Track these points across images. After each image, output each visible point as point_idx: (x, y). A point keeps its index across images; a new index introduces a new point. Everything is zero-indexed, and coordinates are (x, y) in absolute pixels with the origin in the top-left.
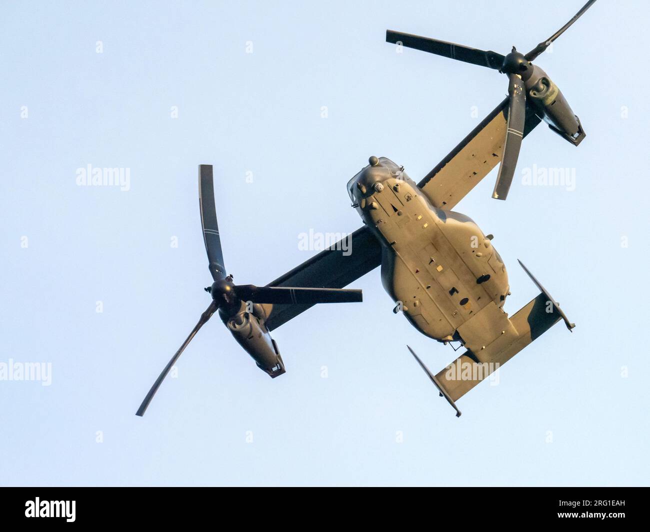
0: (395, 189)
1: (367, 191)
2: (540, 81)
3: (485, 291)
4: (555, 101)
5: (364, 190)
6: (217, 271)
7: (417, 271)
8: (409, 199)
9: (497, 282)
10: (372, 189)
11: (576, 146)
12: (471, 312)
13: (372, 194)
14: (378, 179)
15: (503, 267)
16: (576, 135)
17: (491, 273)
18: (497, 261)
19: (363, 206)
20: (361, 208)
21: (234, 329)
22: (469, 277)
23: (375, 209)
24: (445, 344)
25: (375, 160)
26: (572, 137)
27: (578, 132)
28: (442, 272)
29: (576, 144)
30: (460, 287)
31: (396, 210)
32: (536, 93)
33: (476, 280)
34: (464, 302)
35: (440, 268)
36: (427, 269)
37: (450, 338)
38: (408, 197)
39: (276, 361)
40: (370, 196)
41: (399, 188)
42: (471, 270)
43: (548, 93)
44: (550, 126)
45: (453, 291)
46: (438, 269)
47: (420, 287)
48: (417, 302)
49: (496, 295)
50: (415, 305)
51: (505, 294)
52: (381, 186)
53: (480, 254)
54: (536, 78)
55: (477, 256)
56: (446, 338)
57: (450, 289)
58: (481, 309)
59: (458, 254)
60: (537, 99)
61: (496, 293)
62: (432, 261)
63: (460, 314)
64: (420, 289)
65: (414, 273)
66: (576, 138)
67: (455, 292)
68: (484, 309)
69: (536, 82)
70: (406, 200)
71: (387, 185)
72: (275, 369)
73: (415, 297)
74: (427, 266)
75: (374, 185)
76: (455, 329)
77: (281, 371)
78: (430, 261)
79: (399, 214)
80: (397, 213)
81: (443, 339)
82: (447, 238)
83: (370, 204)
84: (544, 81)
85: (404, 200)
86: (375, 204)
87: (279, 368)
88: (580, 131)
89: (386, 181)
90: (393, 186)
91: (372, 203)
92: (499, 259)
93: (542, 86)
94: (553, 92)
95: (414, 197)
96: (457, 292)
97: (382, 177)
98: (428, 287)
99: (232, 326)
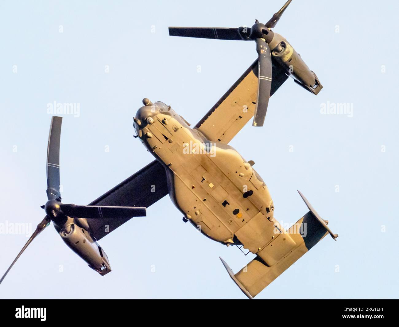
0: (163, 122)
1: (141, 123)
2: (280, 44)
3: (252, 204)
4: (291, 59)
5: (139, 123)
6: (52, 194)
7: (193, 187)
8: (176, 130)
9: (260, 196)
10: (145, 122)
11: (316, 95)
12: (244, 220)
13: (146, 126)
14: (149, 114)
15: (264, 185)
16: (315, 86)
17: (253, 189)
18: (258, 180)
19: (141, 135)
20: (139, 137)
21: (65, 237)
22: (236, 192)
23: (149, 137)
24: (227, 246)
25: (147, 101)
26: (311, 88)
27: (316, 84)
28: (214, 188)
29: (316, 93)
30: (230, 200)
31: (167, 138)
32: (277, 53)
33: (242, 195)
34: (236, 212)
35: (211, 185)
36: (201, 186)
37: (231, 241)
38: (175, 128)
39: (102, 262)
40: (144, 127)
41: (166, 121)
42: (237, 188)
43: (285, 53)
44: (295, 81)
45: (225, 203)
46: (209, 185)
47: (197, 199)
48: (198, 212)
49: (262, 207)
50: (196, 214)
51: (269, 207)
52: (151, 120)
53: (242, 174)
54: (276, 42)
55: (240, 175)
56: (227, 241)
57: (223, 202)
58: (252, 218)
59: (224, 174)
60: (278, 57)
61: (261, 206)
62: (204, 179)
63: (235, 221)
64: (198, 202)
65: (191, 189)
66: (315, 89)
67: (227, 205)
68: (254, 218)
69: (277, 45)
70: (174, 131)
71: (156, 119)
72: (103, 268)
73: (195, 208)
74: (201, 184)
75: (146, 119)
76: (233, 233)
77: (107, 270)
78: (202, 179)
79: (169, 142)
80: (168, 140)
81: (225, 242)
82: (212, 161)
83: (145, 134)
84: (282, 44)
85: (172, 131)
86: (149, 134)
87: (106, 268)
88: (317, 83)
89: (155, 116)
90: (161, 119)
91: (147, 133)
92: (259, 178)
93: (280, 48)
94: (288, 53)
95: (180, 129)
96: (229, 204)
97: (153, 113)
98: (205, 200)
99: (63, 235)
